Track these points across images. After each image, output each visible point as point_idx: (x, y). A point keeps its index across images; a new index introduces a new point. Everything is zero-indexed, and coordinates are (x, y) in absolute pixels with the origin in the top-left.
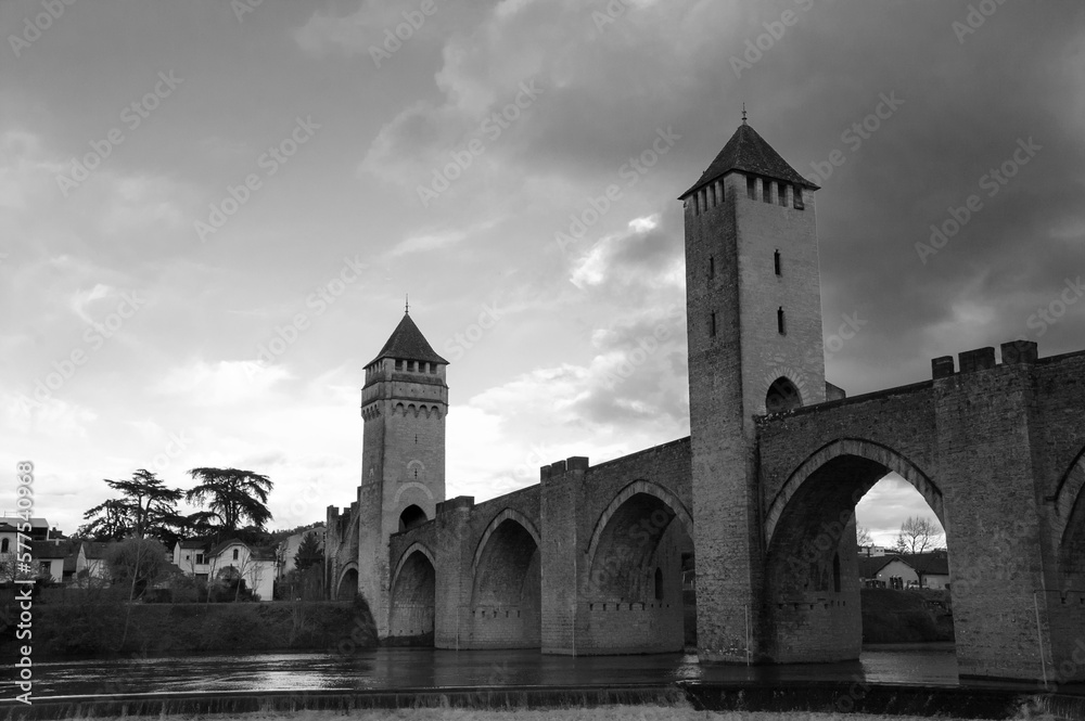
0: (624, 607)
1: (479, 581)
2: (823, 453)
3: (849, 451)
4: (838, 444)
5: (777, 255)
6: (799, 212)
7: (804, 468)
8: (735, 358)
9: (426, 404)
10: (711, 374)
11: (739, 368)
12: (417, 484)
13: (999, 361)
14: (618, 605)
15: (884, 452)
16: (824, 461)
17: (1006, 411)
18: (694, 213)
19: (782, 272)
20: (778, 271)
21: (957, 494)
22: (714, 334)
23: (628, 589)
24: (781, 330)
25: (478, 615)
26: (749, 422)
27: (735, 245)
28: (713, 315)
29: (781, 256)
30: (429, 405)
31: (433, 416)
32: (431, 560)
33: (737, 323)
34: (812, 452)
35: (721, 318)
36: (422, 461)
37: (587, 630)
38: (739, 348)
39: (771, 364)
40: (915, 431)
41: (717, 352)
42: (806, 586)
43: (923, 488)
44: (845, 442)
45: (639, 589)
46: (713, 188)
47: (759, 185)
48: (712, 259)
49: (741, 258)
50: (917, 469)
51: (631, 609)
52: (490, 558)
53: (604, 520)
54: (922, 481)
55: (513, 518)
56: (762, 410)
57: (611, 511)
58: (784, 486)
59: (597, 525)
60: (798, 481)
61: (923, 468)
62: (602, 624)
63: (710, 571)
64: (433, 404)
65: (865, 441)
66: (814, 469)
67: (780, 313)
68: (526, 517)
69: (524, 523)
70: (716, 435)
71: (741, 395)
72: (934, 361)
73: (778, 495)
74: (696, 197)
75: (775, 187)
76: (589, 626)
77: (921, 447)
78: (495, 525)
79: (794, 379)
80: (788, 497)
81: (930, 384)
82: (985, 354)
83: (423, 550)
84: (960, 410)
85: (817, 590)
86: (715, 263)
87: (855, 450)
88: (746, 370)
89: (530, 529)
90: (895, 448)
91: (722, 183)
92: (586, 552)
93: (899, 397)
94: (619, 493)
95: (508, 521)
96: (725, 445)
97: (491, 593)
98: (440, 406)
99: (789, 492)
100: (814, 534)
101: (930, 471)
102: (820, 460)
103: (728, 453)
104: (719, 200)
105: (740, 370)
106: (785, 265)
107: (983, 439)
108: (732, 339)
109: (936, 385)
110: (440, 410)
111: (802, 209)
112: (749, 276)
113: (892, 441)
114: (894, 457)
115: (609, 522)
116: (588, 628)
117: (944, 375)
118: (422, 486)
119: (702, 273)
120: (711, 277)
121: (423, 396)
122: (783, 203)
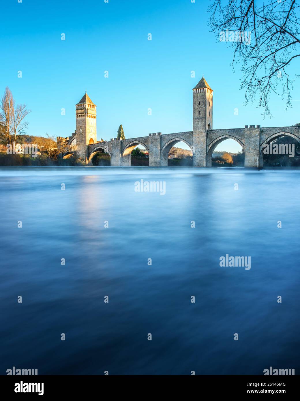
2: (222, 137)
3: (227, 137)
4: (225, 136)
8: (205, 120)
9: (93, 115)
10: (199, 122)
15: (234, 137)
17: (256, 134)
20: (209, 106)
21: (247, 144)
22: (199, 115)
24: (209, 115)
29: (210, 103)
31: (94, 118)
33: (205, 114)
35: (201, 113)
36: (93, 128)
38: (206, 118)
39: (208, 121)
40: (240, 135)
41: (200, 118)
50: (239, 140)
53: (167, 144)
54: (240, 142)
56: (208, 128)
57: (169, 143)
59: (165, 145)
63: (196, 154)
64: (95, 116)
65: (230, 136)
66: (220, 139)
67: (209, 112)
70: (199, 132)
71: (206, 126)
72: (245, 126)
73: (212, 142)
74: (196, 90)
75: (210, 90)
78: (131, 144)
79: (210, 123)
80: (214, 143)
81: (244, 129)
82: (254, 126)
84: (249, 133)
86: (201, 103)
90: (236, 137)
91: (203, 89)
93: (237, 130)
94: (171, 140)
95: (135, 143)
101: (242, 141)
104: (202, 92)
107: (252, 137)
108: (204, 116)
117: (247, 128)
119: (197, 104)
120: (200, 105)
121: (93, 113)
122: (210, 93)
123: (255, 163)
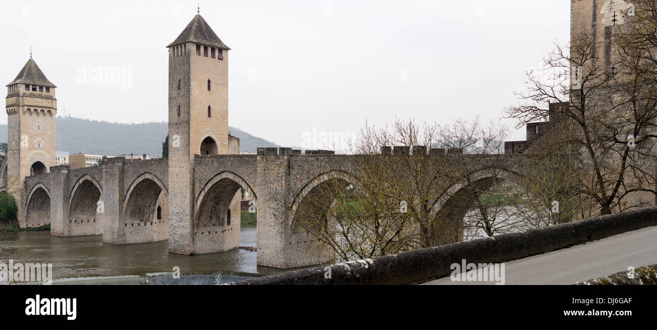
0: (142, 224)
1: (73, 206)
2: (219, 176)
3: (229, 177)
4: (225, 173)
5: (209, 81)
6: (221, 61)
7: (212, 180)
8: (187, 128)
9: (44, 109)
10: (178, 133)
12: (40, 151)
13: (278, 154)
14: (139, 224)
15: (240, 180)
17: (279, 173)
18: (172, 56)
19: (211, 89)
20: (209, 88)
21: (262, 202)
22: (179, 115)
23: (144, 216)
24: (209, 115)
25: (73, 222)
26: (192, 157)
27: (189, 77)
28: (179, 106)
29: (211, 82)
30: (46, 110)
31: (48, 115)
32: (48, 193)
33: (189, 113)
34: (215, 174)
35: (182, 109)
36: (42, 139)
37: (123, 235)
38: (189, 124)
39: (204, 131)
40: (251, 173)
41: (181, 124)
42: (214, 224)
43: (252, 196)
44: (227, 172)
45: (149, 216)
46: (181, 46)
47: (202, 49)
48: (180, 80)
49: (191, 83)
50: (251, 188)
51: (145, 225)
52: (78, 196)
53: (132, 188)
54: (252, 193)
55: (90, 179)
56: (199, 152)
57: (135, 184)
58: (205, 186)
59: (129, 189)
60: (209, 185)
61: (253, 189)
62: (131, 233)
63: (174, 218)
64: (48, 109)
65: (234, 174)
66: (215, 182)
67: (209, 108)
68: (96, 180)
69: (94, 182)
70: (179, 160)
71: (189, 145)
72: (258, 148)
74: (174, 48)
75: (209, 50)
76: (125, 234)
77: (253, 180)
78: (81, 181)
79: (214, 137)
80: (206, 191)
81: (256, 156)
82: (274, 150)
83: (44, 188)
84: (265, 170)
85: (219, 225)
86: (181, 83)
87: (231, 177)
88: (192, 134)
89: (98, 186)
90: (245, 179)
91: (185, 45)
92: (124, 201)
94: (139, 177)
95: (87, 180)
96: (182, 166)
97: (80, 212)
98: (52, 110)
99: (207, 189)
100: (218, 204)
102: (218, 178)
103: (183, 169)
104: (183, 54)
105: (189, 134)
106: (212, 85)
108: (187, 119)
109: (258, 158)
110: (52, 112)
111: (222, 59)
112: (195, 91)
113: (243, 176)
114: (244, 182)
115: (135, 188)
116: (124, 234)
117: (260, 155)
118: (43, 152)
119: (175, 86)
120: (179, 89)
121: (42, 105)
122: (213, 56)
123: (277, 259)
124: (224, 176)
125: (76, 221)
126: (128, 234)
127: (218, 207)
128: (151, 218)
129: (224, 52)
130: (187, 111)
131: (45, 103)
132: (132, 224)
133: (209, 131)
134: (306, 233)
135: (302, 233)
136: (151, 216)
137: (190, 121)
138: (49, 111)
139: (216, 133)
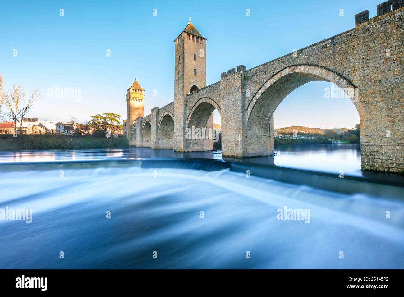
0: (167, 139)
1: (143, 134)
2: (199, 102)
3: (204, 101)
4: (202, 99)
5: (195, 55)
7: (195, 106)
8: (183, 80)
9: (139, 99)
10: (178, 85)
11: (183, 82)
12: (137, 115)
13: (236, 72)
14: (166, 139)
15: (211, 100)
16: (199, 104)
17: (236, 86)
18: (176, 45)
19: (196, 59)
22: (179, 74)
23: (168, 136)
24: (195, 74)
26: (185, 95)
27: (184, 52)
28: (179, 70)
34: (197, 101)
36: (138, 110)
37: (158, 144)
39: (192, 82)
40: (217, 94)
41: (179, 79)
43: (218, 109)
44: (203, 99)
45: (171, 136)
46: (180, 37)
47: (191, 37)
49: (185, 55)
50: (217, 104)
51: (169, 140)
52: (145, 129)
54: (218, 107)
56: (189, 92)
57: (163, 118)
58: (191, 110)
59: (161, 120)
60: (194, 109)
62: (162, 143)
66: (197, 106)
67: (195, 69)
68: (150, 120)
69: (149, 122)
71: (184, 89)
73: (190, 113)
74: (177, 41)
75: (195, 38)
77: (218, 98)
79: (197, 86)
81: (220, 81)
82: (233, 70)
86: (180, 57)
88: (185, 83)
90: (213, 99)
92: (158, 127)
93: (214, 85)
97: (146, 137)
99: (192, 112)
100: (200, 123)
101: (220, 104)
102: (198, 104)
103: (180, 103)
104: (181, 41)
107: (231, 94)
108: (182, 75)
111: (202, 44)
112: (187, 59)
113: (212, 97)
114: (213, 101)
117: (223, 78)
119: (177, 60)
121: (138, 97)
122: (197, 42)
123: (236, 149)
124: (201, 101)
125: (145, 141)
126: (160, 144)
127: (200, 124)
128: (172, 136)
129: (203, 40)
130: (182, 70)
131: (140, 96)
132: (163, 139)
133: (195, 82)
134: (257, 131)
135: (255, 131)
136: (172, 135)
137: (184, 76)
138: (141, 100)
139: (199, 84)
